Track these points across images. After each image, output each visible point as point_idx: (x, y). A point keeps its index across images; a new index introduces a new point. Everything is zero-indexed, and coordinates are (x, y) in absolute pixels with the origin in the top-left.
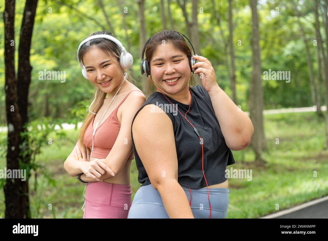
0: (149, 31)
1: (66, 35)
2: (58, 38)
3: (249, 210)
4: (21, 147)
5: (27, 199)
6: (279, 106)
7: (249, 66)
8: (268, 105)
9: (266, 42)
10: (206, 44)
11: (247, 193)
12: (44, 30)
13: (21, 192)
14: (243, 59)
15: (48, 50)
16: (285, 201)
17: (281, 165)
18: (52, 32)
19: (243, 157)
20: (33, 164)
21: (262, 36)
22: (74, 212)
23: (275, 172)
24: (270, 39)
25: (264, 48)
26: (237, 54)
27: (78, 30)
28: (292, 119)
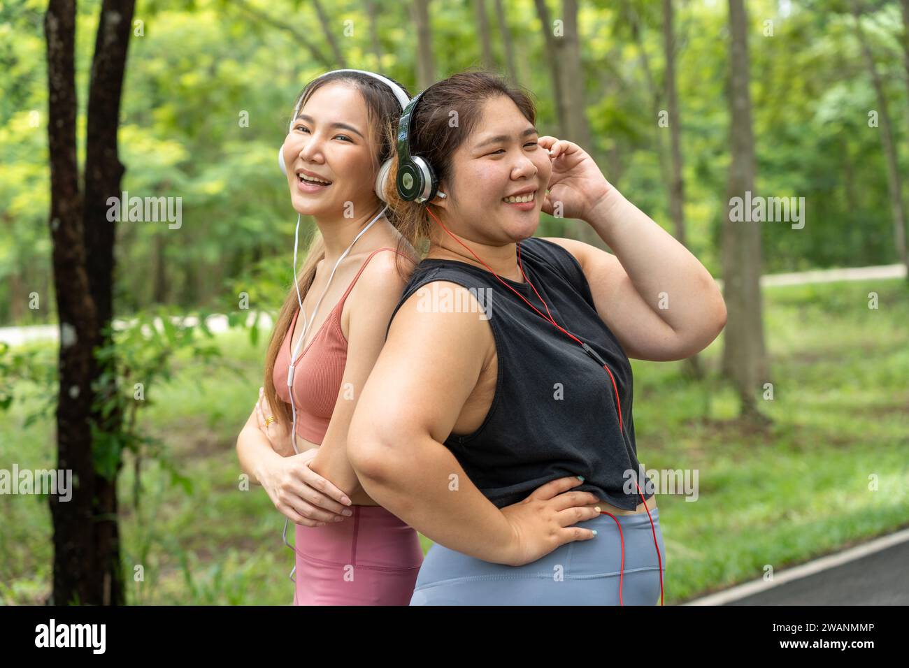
0: (442, 62)
1: (212, 71)
2: (190, 80)
3: (728, 558)
4: (95, 387)
5: (114, 531)
6: (804, 263)
7: (718, 153)
8: (772, 260)
9: (767, 85)
10: (601, 95)
11: (720, 507)
12: (151, 56)
13: (96, 511)
14: (704, 133)
15: (165, 113)
16: (827, 530)
17: (813, 429)
18: (173, 64)
19: (707, 408)
20: (130, 434)
21: (756, 71)
22: (241, 562)
23: (796, 449)
24: (778, 80)
25: (762, 104)
26: (686, 119)
27: (243, 59)
28: (840, 300)
